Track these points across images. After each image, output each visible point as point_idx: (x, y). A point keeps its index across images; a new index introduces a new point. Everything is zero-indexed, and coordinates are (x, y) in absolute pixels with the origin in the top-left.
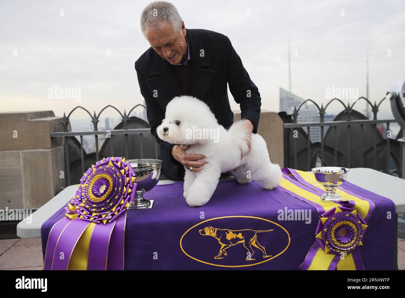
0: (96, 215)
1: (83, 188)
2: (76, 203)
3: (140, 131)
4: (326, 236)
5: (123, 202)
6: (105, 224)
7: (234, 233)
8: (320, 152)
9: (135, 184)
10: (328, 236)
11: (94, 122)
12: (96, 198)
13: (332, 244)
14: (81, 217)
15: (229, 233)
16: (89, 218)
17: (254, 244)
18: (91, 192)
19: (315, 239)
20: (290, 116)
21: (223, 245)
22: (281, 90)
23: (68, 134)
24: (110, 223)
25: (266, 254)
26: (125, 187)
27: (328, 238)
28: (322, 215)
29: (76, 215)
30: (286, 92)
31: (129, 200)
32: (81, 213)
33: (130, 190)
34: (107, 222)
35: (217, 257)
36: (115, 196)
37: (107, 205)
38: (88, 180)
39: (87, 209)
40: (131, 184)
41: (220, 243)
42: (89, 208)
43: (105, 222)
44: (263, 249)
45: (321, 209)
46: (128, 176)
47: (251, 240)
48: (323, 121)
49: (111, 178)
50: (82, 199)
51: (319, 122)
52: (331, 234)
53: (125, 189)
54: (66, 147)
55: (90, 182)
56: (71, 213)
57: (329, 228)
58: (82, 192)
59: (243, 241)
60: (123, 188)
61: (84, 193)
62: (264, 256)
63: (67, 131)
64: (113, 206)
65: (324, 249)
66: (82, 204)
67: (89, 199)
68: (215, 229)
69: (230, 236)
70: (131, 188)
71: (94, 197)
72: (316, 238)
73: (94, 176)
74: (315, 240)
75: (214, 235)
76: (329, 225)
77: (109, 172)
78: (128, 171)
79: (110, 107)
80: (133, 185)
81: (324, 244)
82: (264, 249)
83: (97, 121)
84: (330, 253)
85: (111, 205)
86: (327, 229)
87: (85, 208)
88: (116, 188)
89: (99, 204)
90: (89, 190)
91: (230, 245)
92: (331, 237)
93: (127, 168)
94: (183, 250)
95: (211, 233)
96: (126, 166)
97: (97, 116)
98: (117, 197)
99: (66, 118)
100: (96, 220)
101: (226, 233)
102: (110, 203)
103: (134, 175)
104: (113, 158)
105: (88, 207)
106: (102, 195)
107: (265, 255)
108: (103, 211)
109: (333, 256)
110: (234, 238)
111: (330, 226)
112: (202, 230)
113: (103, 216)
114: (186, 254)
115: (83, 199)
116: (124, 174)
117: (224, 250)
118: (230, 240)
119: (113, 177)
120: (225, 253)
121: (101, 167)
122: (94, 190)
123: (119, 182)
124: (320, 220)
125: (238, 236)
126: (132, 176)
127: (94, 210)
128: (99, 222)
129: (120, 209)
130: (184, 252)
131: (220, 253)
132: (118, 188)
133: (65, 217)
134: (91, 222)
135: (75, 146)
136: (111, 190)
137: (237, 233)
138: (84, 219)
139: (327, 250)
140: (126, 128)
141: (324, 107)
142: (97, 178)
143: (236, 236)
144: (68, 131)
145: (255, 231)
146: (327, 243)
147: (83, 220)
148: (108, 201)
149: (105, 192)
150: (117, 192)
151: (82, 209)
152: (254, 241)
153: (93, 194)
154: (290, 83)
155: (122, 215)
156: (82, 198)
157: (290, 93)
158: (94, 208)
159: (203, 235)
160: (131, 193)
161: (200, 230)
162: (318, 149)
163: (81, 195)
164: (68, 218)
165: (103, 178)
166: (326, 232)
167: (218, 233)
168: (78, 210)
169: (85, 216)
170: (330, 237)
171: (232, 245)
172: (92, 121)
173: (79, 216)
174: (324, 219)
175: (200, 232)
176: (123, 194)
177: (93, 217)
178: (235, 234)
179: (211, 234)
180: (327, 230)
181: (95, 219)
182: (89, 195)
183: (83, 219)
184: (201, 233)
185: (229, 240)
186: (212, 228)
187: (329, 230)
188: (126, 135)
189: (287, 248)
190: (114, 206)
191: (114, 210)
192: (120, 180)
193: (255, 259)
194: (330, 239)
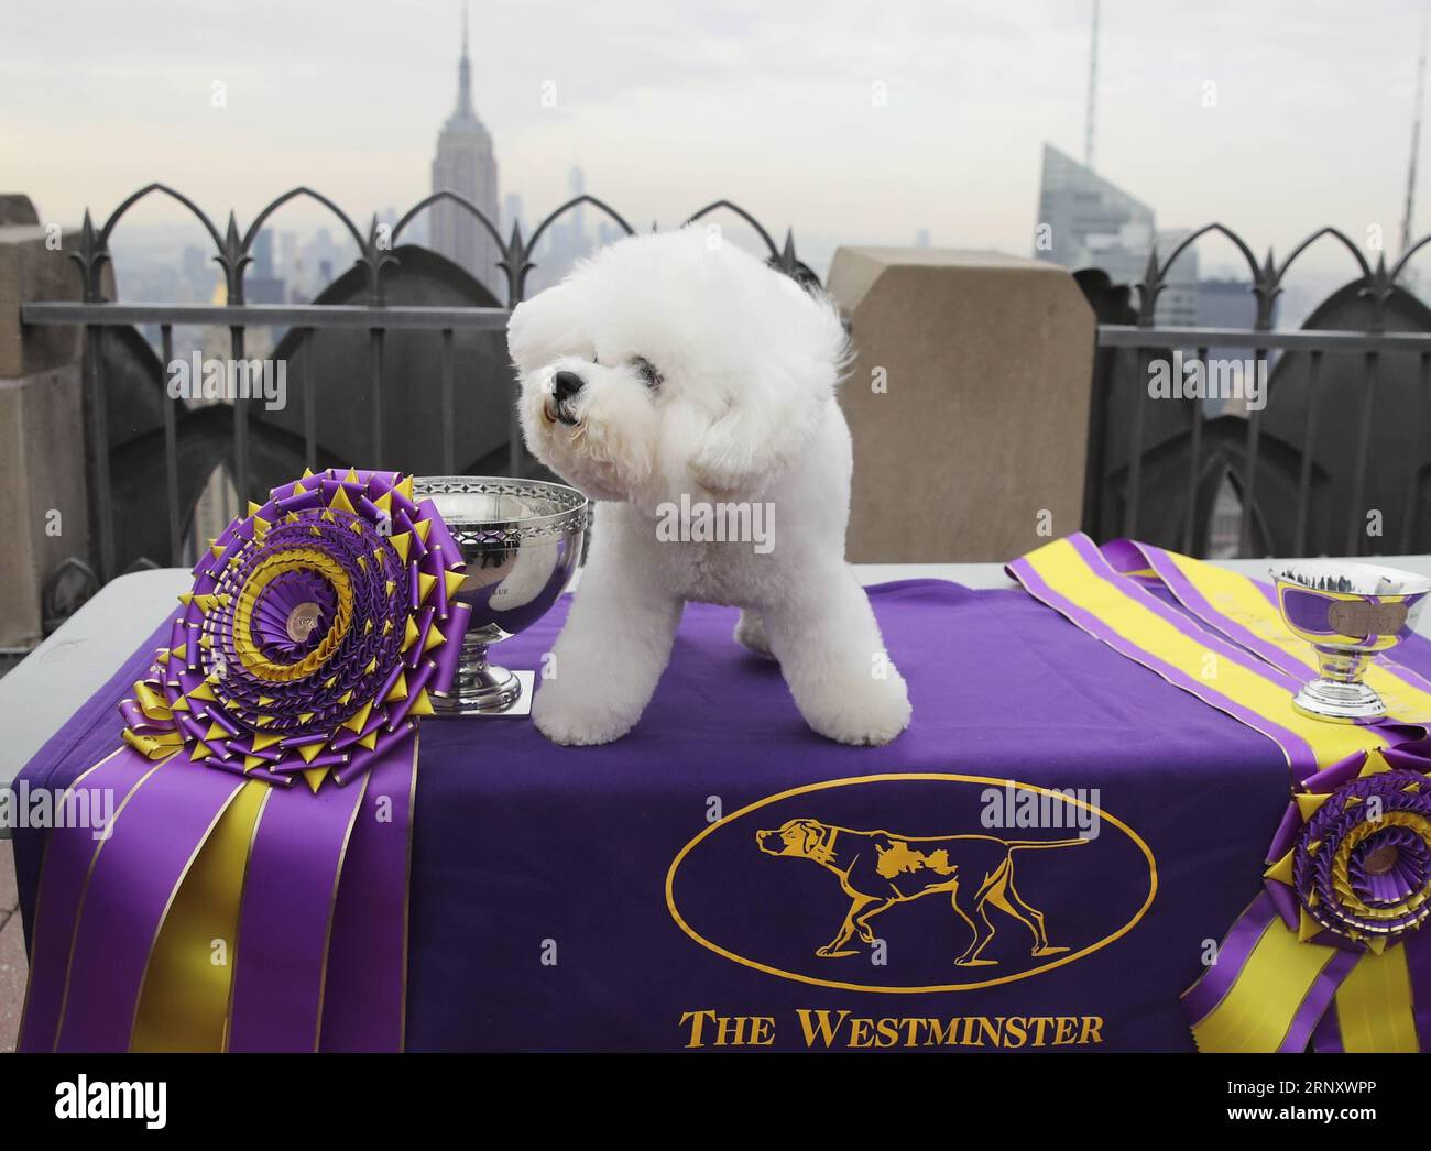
0: (274, 748)
1: (208, 614)
2: (176, 683)
3: (442, 317)
4: (1311, 873)
5: (401, 689)
6: (315, 790)
7: (912, 847)
8: (1233, 458)
9: (461, 605)
10: (1318, 871)
11: (229, 264)
12: (271, 666)
13: (1333, 906)
14: (200, 752)
15: (891, 847)
16: (240, 757)
17: (996, 896)
18: (246, 636)
19: (1261, 884)
20: (1123, 291)
21: (860, 900)
22: (1051, 157)
23: (104, 313)
24: (340, 786)
25: (1045, 939)
26: (410, 618)
27: (1318, 883)
28: (1304, 783)
29: (173, 738)
30: (1072, 165)
31: (431, 684)
32: (198, 729)
33: (435, 636)
34: (328, 780)
35: (830, 951)
36: (365, 660)
37: (326, 700)
38: (230, 577)
39: (229, 716)
40: (443, 607)
41: (849, 890)
42: (236, 710)
43: (316, 779)
44: (1035, 922)
45: (1302, 758)
46: (427, 565)
47: (987, 882)
48: (1270, 327)
49: (345, 571)
50: (200, 666)
51: (1248, 331)
52: (1333, 864)
53: (412, 630)
54: (95, 373)
55: (240, 587)
56: (153, 729)
57: (1329, 841)
58: (200, 631)
59: (952, 885)
60: (404, 623)
61: (212, 637)
62: (1034, 950)
63: (98, 298)
64: (354, 707)
65: (1291, 926)
66: (200, 692)
67: (235, 667)
68: (829, 831)
69: (895, 859)
70: (443, 626)
71: (259, 659)
72: (1267, 878)
73: (264, 559)
74: (1263, 886)
75: (823, 854)
76: (1332, 825)
77: (336, 542)
78: (429, 543)
79: (303, 198)
80: (451, 610)
81: (1297, 902)
82: (1040, 919)
83: (240, 259)
84: (1319, 939)
85: (345, 699)
86: (1318, 843)
87: (218, 707)
88: (369, 624)
89: (284, 695)
90: (236, 625)
91: (891, 902)
92: (1332, 879)
93: (421, 528)
94: (676, 915)
95: (812, 847)
96: (416, 517)
97: (242, 234)
98: (372, 666)
99: (96, 238)
100: (272, 769)
101: (878, 847)
102: (339, 689)
103: (455, 566)
104: (352, 477)
105: (232, 705)
106: (302, 650)
107: (1042, 945)
108: (306, 729)
109: (1326, 954)
110: (913, 871)
111: (1335, 833)
112: (769, 833)
113: (310, 753)
114: (692, 934)
115: (206, 664)
116: (410, 558)
117: (860, 920)
118: (892, 880)
119: (353, 570)
120: (864, 930)
121: (294, 516)
122: (262, 627)
123: (383, 592)
124: (1292, 803)
125: (930, 862)
126: (447, 566)
127: (263, 721)
128: (288, 780)
129: (387, 724)
130: (683, 925)
131: (844, 934)
132: (380, 621)
133: (121, 749)
134: (248, 777)
135: (131, 367)
136: (343, 631)
137: (927, 850)
138: (216, 761)
139: (1305, 928)
140: (376, 298)
141: (1278, 264)
142: (275, 571)
143: (922, 864)
144: (106, 301)
145: (1006, 843)
146: (1312, 900)
147: (211, 766)
148: (330, 683)
149: (315, 638)
150: (376, 641)
151: (204, 715)
152: (1001, 885)
153: (256, 646)
154: (1090, 130)
155: (398, 750)
156: (203, 659)
157: (1087, 172)
158: (265, 711)
159: (774, 853)
160: (440, 647)
161: (759, 832)
162: (1228, 444)
163: (199, 646)
164: (133, 749)
165: (304, 570)
166: (1312, 855)
167: (844, 849)
168: (185, 718)
169: (219, 748)
170: (1327, 876)
171: (902, 899)
172: (217, 259)
173: (190, 747)
174: (1309, 800)
175: (760, 842)
176: (404, 650)
177: (256, 755)
178: (919, 855)
179: (808, 849)
180: (1321, 849)
181: (267, 764)
182: (237, 648)
183: (208, 759)
184: (765, 847)
185: (888, 877)
186: (815, 823)
187: (1328, 850)
188: (378, 333)
189: (1138, 916)
190: (360, 709)
191: (359, 723)
192: (390, 585)
193: (996, 962)
194: (1326, 886)
